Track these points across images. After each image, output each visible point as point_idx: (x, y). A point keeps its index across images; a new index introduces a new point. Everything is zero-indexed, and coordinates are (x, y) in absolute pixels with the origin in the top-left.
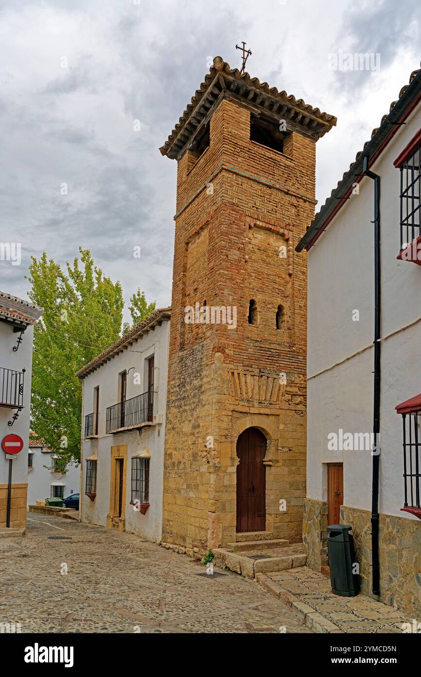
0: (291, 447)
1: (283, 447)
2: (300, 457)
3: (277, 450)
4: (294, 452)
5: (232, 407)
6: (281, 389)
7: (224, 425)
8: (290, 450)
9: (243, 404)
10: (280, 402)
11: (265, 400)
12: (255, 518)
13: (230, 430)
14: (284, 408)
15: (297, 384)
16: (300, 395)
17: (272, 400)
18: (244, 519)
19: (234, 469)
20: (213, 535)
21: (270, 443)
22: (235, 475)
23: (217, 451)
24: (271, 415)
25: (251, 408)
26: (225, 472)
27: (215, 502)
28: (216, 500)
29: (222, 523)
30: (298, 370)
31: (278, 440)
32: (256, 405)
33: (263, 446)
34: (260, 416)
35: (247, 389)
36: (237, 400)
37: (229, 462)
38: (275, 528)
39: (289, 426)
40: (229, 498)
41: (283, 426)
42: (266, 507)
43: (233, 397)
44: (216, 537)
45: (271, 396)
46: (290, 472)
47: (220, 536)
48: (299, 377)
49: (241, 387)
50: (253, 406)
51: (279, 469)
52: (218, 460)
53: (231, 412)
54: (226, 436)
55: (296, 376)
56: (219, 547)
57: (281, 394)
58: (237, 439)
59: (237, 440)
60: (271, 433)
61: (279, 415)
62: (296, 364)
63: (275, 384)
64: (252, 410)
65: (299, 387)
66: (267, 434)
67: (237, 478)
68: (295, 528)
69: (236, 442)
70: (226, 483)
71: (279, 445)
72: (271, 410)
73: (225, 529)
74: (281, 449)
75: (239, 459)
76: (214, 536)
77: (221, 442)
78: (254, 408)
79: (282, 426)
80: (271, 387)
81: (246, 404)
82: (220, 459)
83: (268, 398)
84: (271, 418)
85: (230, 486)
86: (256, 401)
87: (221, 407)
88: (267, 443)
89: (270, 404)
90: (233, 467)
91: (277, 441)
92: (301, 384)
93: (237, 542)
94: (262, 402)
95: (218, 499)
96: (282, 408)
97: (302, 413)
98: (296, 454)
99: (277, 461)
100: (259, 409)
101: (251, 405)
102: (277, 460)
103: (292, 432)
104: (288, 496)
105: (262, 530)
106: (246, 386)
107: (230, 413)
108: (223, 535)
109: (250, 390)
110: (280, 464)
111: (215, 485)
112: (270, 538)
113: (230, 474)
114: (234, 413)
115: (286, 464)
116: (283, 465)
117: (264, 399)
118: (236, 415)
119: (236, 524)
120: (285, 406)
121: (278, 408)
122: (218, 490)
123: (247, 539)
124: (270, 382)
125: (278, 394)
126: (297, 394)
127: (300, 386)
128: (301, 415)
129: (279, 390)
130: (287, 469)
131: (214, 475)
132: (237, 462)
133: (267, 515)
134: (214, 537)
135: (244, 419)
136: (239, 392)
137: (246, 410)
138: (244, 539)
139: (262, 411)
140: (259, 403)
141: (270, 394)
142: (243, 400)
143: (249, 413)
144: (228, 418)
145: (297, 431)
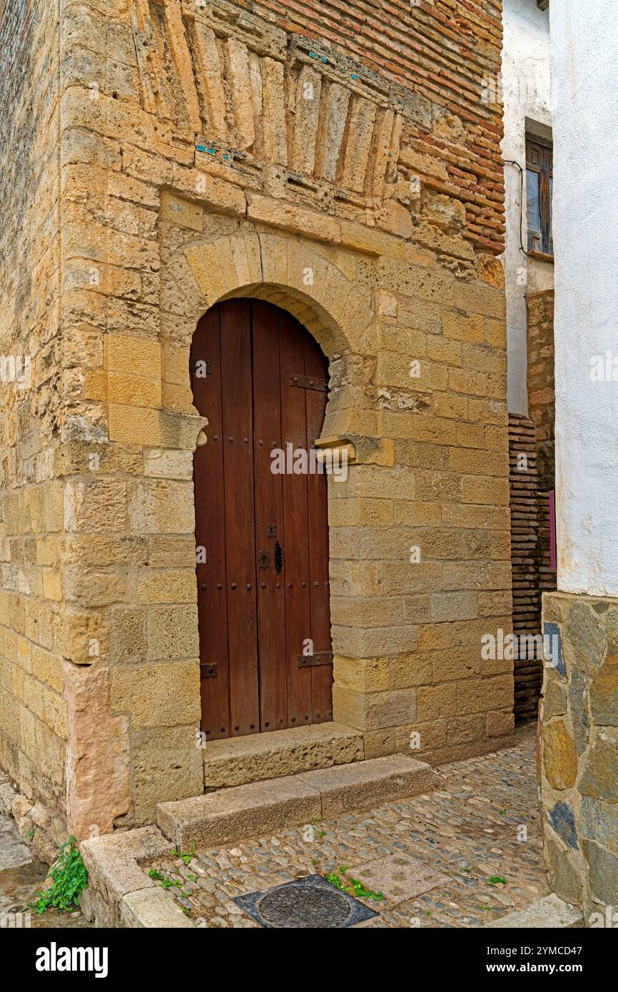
0: (424, 394)
1: (395, 390)
2: (460, 437)
3: (373, 398)
4: (436, 416)
5: (158, 170)
6: (382, 150)
7: (120, 247)
8: (422, 405)
9: (215, 167)
10: (377, 201)
11: (314, 175)
12: (288, 672)
13: (155, 278)
14: (394, 228)
15: (443, 146)
16: (452, 196)
17: (346, 183)
18: (243, 685)
19: (182, 464)
20: (85, 772)
21: (344, 373)
22: (188, 491)
23: (88, 369)
24: (342, 246)
25: (255, 197)
26: (132, 473)
27: (85, 614)
28: (93, 608)
29: (126, 713)
30: (443, 92)
31: (374, 358)
32: (278, 188)
33: (312, 388)
34: (294, 244)
35: (231, 109)
36: (185, 142)
37: (149, 429)
38: (373, 712)
39: (416, 306)
40: (164, 597)
41: (394, 302)
42: (333, 629)
43: (164, 121)
44: (97, 780)
45: (341, 164)
46: (425, 492)
47: (122, 774)
48: (449, 123)
49: (202, 89)
50: (263, 191)
51: (380, 478)
52: (96, 412)
53: (152, 191)
54: (131, 302)
55: (437, 114)
56: (115, 827)
57: (381, 169)
58: (193, 327)
59: (195, 336)
60: (343, 323)
61: (375, 256)
62: (438, 69)
63: (354, 120)
64: (260, 208)
65: (445, 159)
66: (331, 330)
67: (197, 504)
68: (446, 708)
69: (189, 340)
70: (143, 519)
71: (380, 378)
72: (344, 223)
73: (144, 739)
74: (388, 395)
75: (205, 421)
76: (90, 777)
77: (104, 329)
78: (267, 202)
79: (387, 304)
80: (342, 125)
81: (232, 174)
82: (106, 408)
83: (329, 169)
84: (344, 262)
85: (161, 541)
86: (275, 171)
87: (102, 156)
88: (328, 377)
89: (338, 199)
90: (174, 455)
91: (370, 363)
92: (456, 152)
93: (207, 790)
94: (304, 180)
95: (105, 601)
96: (385, 226)
97: (463, 268)
98: (444, 425)
99: (375, 444)
100: (288, 207)
101: (254, 184)
102: (372, 440)
103: (427, 333)
104: (420, 587)
105: (319, 720)
106: (229, 94)
107: (151, 198)
108: (134, 768)
109: (245, 112)
110: (386, 456)
111: (82, 532)
112: (351, 757)
113: (160, 482)
114: (171, 201)
115: (407, 456)
116: (396, 463)
117: (309, 168)
118: (178, 212)
119: (199, 714)
120: (399, 221)
121: (372, 223)
122: (96, 558)
123: (255, 771)
124: (335, 106)
125: (370, 168)
126: (443, 186)
127: (453, 158)
128: (459, 274)
129: (375, 151)
130: (411, 478)
131: (75, 484)
132: (194, 432)
133: (335, 660)
134: (86, 784)
135: (222, 244)
136: (192, 107)
137: (229, 197)
138: (240, 775)
139: (307, 220)
140: (290, 181)
141: (335, 155)
142: (214, 148)
143: (246, 216)
144: (138, 216)
145: (447, 333)
